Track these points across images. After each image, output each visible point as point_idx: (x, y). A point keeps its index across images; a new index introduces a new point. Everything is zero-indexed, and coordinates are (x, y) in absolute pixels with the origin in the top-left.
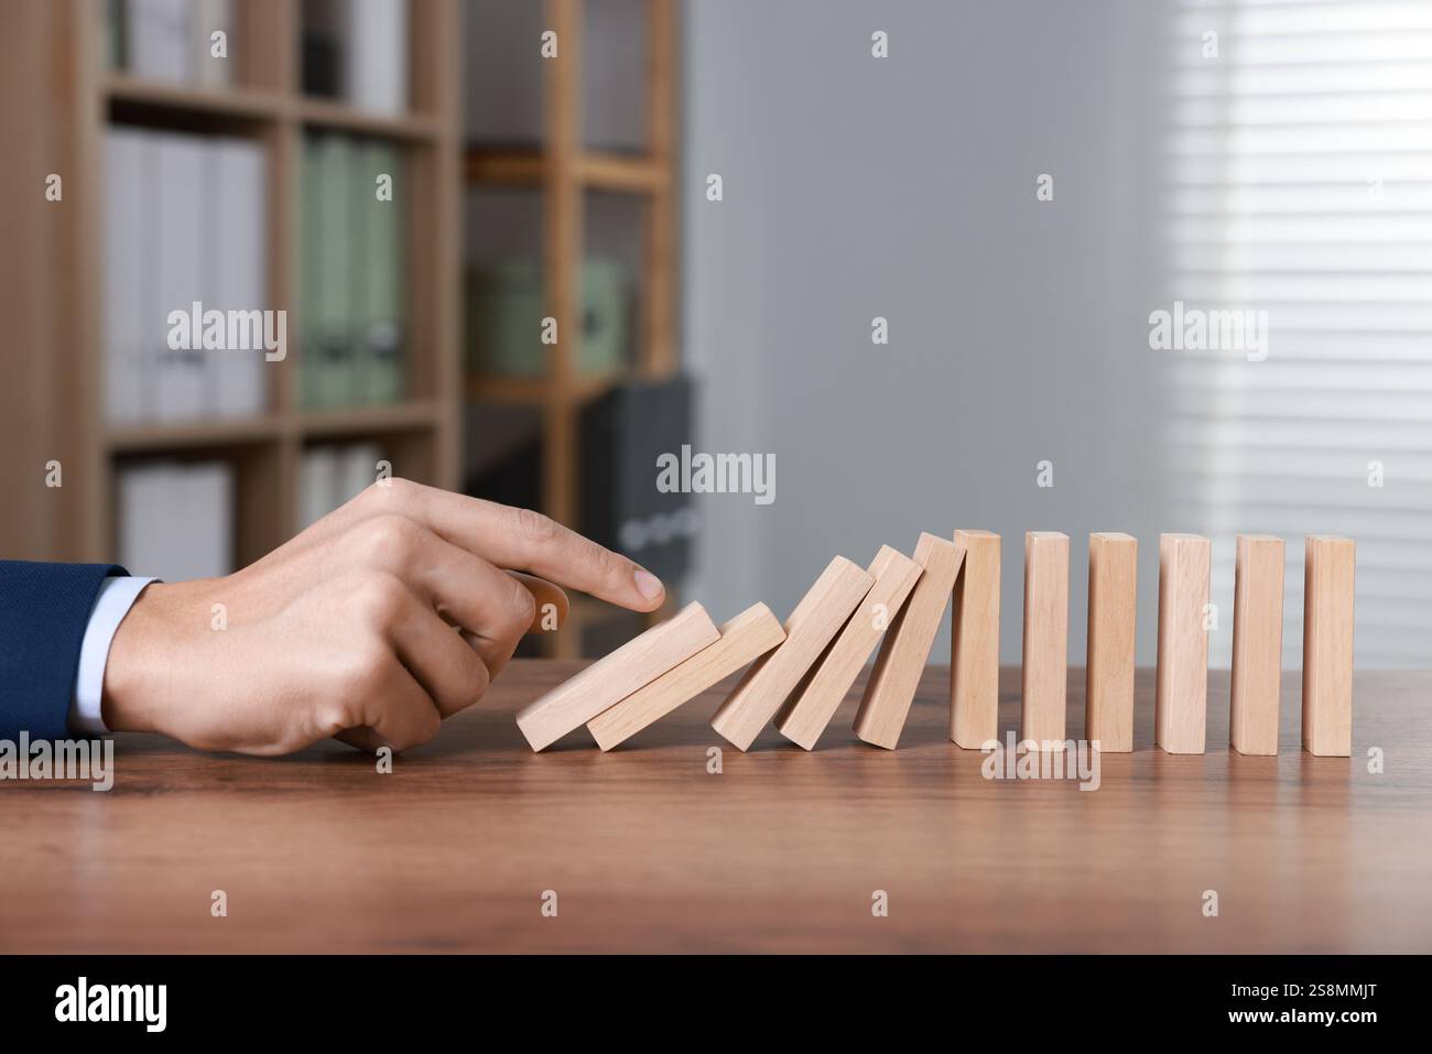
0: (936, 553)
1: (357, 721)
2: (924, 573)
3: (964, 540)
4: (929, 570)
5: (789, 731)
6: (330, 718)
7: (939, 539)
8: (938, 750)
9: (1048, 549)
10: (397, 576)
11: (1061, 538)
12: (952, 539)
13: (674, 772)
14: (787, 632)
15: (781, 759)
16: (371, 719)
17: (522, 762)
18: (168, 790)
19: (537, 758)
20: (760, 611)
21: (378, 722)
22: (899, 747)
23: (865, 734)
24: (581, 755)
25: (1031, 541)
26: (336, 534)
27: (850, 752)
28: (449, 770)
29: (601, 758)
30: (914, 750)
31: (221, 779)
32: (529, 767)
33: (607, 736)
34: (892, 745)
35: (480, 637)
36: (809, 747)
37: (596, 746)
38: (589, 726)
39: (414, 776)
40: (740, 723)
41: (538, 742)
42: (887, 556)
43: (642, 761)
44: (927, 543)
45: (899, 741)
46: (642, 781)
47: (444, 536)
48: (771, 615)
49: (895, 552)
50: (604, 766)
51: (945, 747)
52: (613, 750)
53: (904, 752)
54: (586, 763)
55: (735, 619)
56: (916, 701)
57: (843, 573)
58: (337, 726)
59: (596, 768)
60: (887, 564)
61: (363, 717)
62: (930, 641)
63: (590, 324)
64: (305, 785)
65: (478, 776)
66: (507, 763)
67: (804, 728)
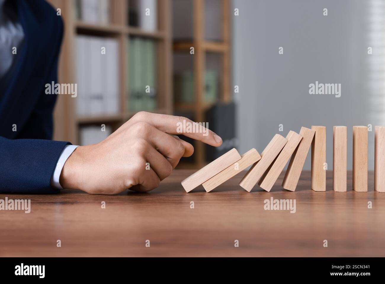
0: (306, 133)
1: (137, 183)
2: (303, 138)
3: (315, 128)
4: (304, 138)
5: (263, 186)
6: (129, 183)
7: (307, 128)
8: (308, 191)
9: (341, 131)
10: (145, 139)
11: (344, 128)
12: (311, 129)
13: (228, 198)
14: (261, 157)
15: (260, 194)
16: (141, 182)
17: (183, 195)
18: (79, 203)
19: (187, 194)
20: (254, 150)
21: (143, 183)
22: (296, 191)
23: (286, 187)
24: (201, 193)
25: (335, 128)
26: (127, 128)
27: (281, 192)
28: (161, 197)
29: (206, 194)
30: (301, 192)
31: (95, 200)
32: (184, 197)
33: (208, 188)
34: (294, 190)
35: (169, 158)
36: (269, 191)
37: (205, 191)
38: (203, 185)
39: (151, 199)
40: (248, 184)
41: (188, 190)
42: (291, 134)
43: (218, 195)
44: (303, 130)
45: (296, 190)
46: (218, 200)
47: (157, 127)
48: (257, 152)
49: (294, 132)
50: (207, 196)
51: (310, 191)
52: (210, 192)
53: (298, 192)
54: (202, 195)
55: (246, 153)
56: (300, 179)
57: (278, 139)
58: (131, 185)
59: (205, 197)
60: (291, 136)
61: (139, 182)
62: (305, 159)
63: (207, 88)
64: (119, 201)
65: (169, 199)
66: (178, 195)
67: (267, 185)
